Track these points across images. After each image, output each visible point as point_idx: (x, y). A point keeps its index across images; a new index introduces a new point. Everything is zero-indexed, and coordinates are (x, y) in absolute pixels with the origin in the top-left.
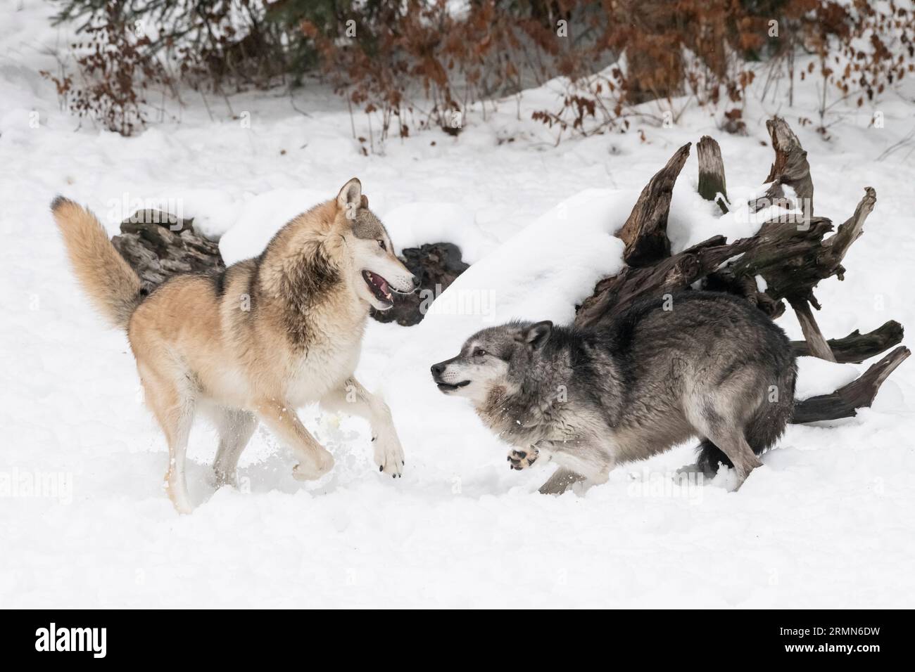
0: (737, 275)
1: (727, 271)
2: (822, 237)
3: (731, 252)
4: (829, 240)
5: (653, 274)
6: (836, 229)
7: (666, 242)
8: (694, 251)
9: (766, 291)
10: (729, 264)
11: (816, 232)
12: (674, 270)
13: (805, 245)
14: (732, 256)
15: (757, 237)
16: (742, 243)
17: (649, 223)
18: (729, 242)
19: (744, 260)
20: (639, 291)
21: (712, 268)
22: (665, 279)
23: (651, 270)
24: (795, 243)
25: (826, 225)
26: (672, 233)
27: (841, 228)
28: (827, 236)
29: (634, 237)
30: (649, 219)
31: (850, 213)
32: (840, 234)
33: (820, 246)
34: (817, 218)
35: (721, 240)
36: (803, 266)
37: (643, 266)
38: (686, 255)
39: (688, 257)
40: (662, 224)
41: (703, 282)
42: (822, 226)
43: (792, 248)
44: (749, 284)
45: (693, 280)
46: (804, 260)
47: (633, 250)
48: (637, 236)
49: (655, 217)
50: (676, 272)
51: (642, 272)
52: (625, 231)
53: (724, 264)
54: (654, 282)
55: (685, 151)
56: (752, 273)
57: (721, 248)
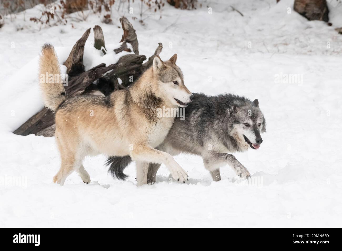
0: (110, 78)
1: (107, 77)
2: (142, 62)
3: (108, 69)
4: (145, 63)
5: (78, 78)
6: (147, 60)
7: (83, 66)
8: (94, 69)
9: (122, 84)
10: (107, 74)
11: (140, 61)
12: (86, 77)
13: (136, 66)
14: (108, 71)
15: (118, 63)
16: (112, 66)
17: (76, 59)
18: (107, 66)
19: (113, 72)
20: (73, 86)
21: (101, 76)
22: (83, 81)
23: (77, 77)
24: (132, 65)
25: (144, 58)
26: (85, 63)
27: (150, 59)
28: (144, 62)
29: (70, 65)
30: (76, 58)
31: (153, 53)
32: (149, 61)
33: (142, 66)
34: (140, 55)
35: (104, 65)
36: (136, 74)
37: (74, 76)
38: (90, 71)
39: (91, 72)
40: (81, 60)
41: (97, 81)
42: (142, 58)
43: (131, 67)
44: (115, 81)
45: (94, 81)
46: (136, 71)
47: (70, 70)
48: (71, 64)
49: (78, 57)
50: (87, 78)
51: (74, 78)
52: (67, 63)
53: (105, 74)
54: (79, 82)
55: (89, 31)
56: (116, 77)
57: (104, 68)
